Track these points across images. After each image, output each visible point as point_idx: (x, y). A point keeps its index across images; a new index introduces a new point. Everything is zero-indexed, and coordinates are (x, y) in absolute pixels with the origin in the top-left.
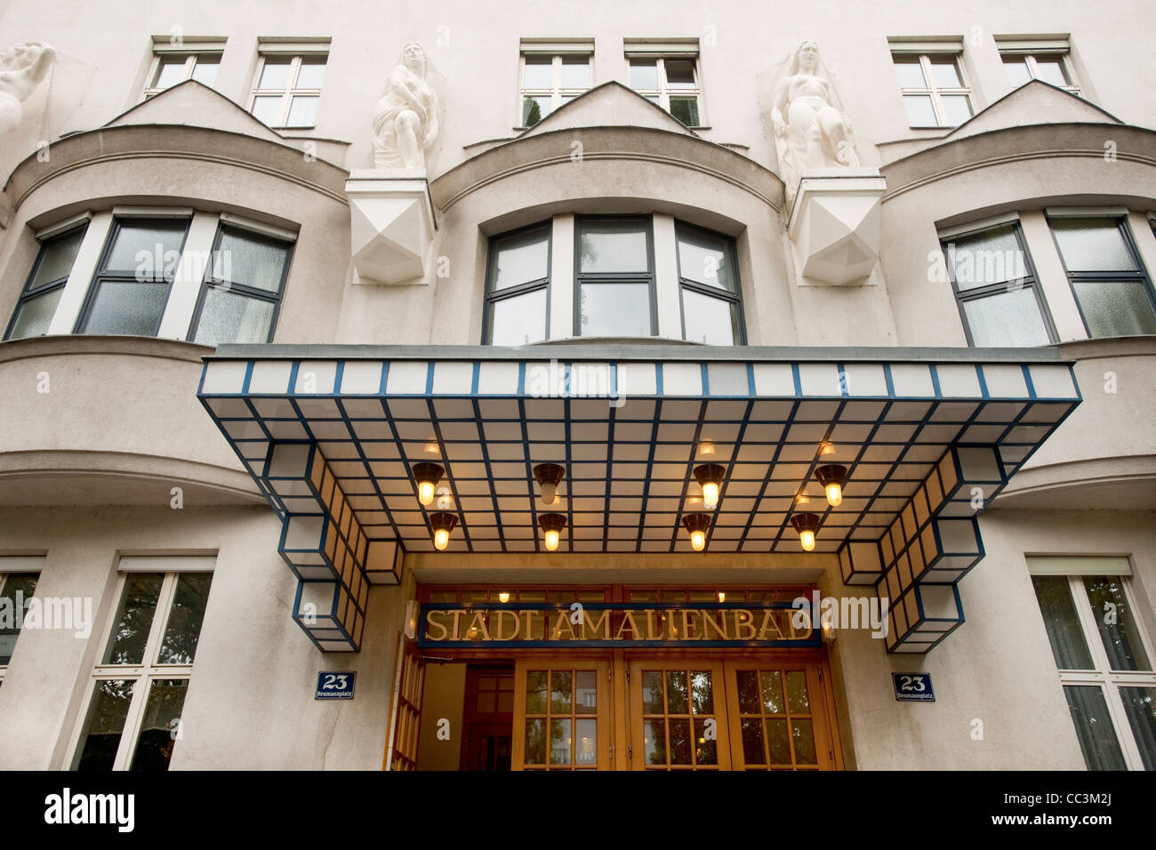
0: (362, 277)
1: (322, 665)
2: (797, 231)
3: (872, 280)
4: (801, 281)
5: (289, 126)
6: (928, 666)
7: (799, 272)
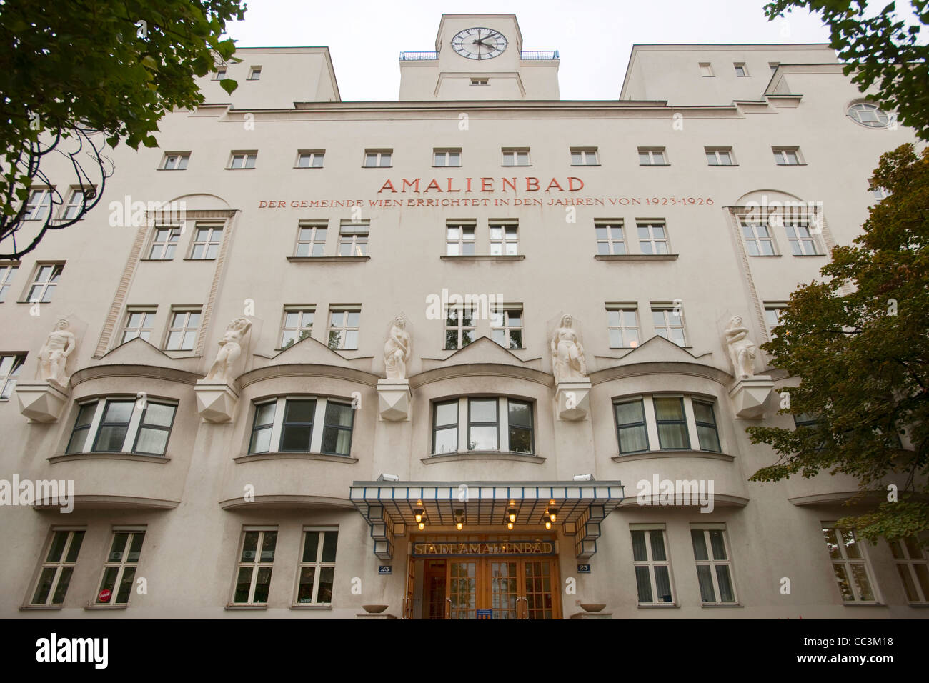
0: (383, 418)
1: (380, 563)
2: (558, 396)
3: (587, 418)
4: (558, 419)
5: (345, 348)
6: (589, 562)
7: (558, 415)
